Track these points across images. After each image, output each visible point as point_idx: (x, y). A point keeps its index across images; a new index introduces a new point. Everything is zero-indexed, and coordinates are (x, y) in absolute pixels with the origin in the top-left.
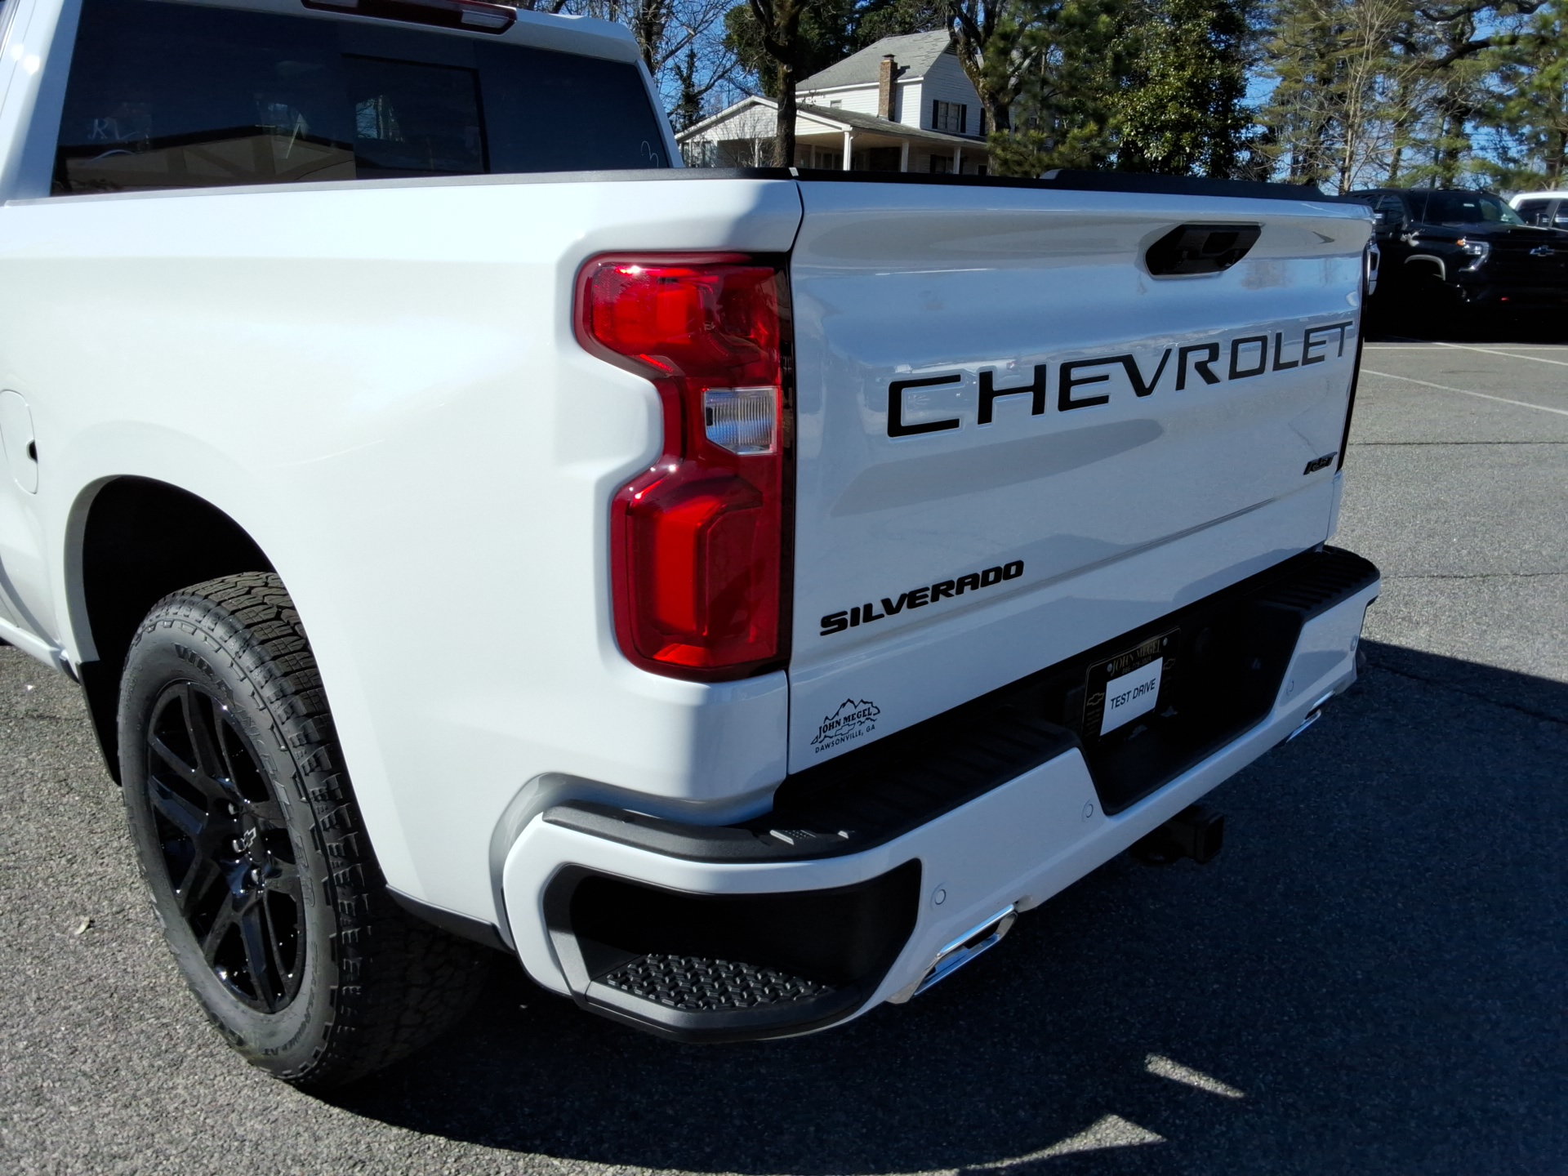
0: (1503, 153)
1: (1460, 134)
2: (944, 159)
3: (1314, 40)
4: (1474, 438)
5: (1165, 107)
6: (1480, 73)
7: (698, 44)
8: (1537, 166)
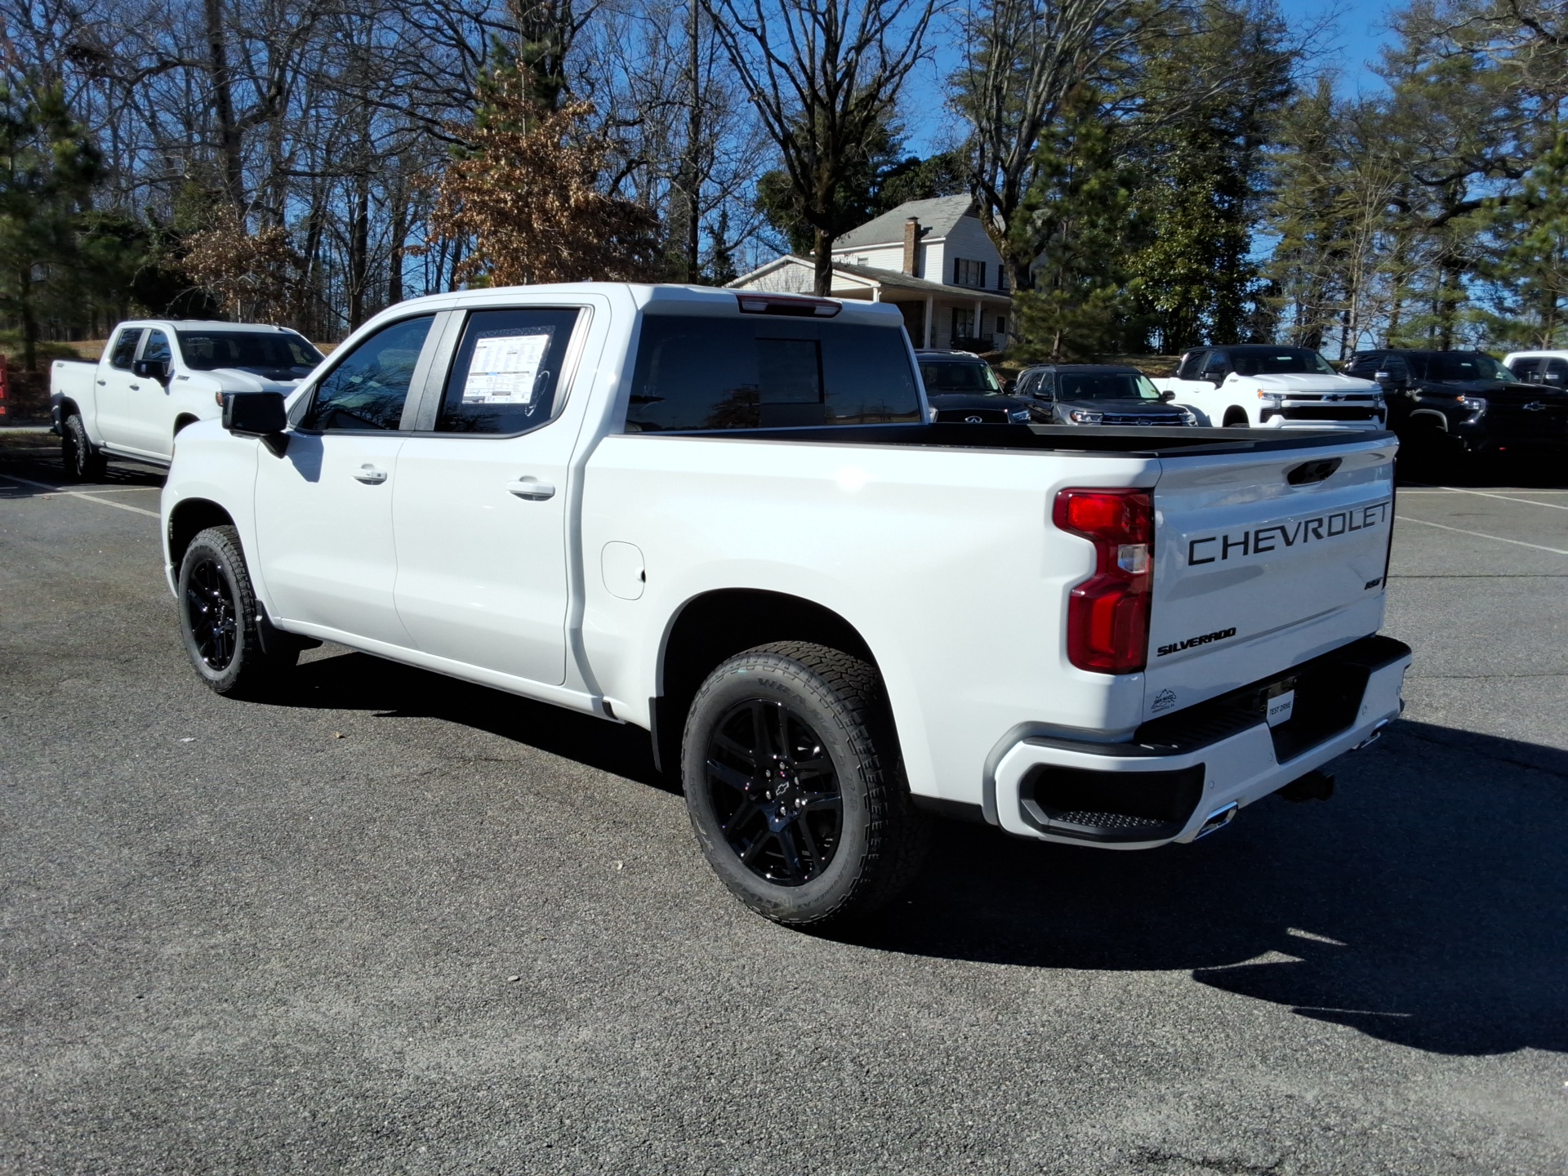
0: (1499, 304)
1: (1457, 286)
2: (965, 311)
3: (1314, 201)
4: (1477, 572)
5: (1174, 262)
6: (1474, 229)
7: (731, 205)
8: (1531, 318)
